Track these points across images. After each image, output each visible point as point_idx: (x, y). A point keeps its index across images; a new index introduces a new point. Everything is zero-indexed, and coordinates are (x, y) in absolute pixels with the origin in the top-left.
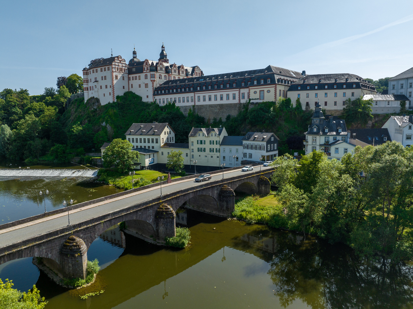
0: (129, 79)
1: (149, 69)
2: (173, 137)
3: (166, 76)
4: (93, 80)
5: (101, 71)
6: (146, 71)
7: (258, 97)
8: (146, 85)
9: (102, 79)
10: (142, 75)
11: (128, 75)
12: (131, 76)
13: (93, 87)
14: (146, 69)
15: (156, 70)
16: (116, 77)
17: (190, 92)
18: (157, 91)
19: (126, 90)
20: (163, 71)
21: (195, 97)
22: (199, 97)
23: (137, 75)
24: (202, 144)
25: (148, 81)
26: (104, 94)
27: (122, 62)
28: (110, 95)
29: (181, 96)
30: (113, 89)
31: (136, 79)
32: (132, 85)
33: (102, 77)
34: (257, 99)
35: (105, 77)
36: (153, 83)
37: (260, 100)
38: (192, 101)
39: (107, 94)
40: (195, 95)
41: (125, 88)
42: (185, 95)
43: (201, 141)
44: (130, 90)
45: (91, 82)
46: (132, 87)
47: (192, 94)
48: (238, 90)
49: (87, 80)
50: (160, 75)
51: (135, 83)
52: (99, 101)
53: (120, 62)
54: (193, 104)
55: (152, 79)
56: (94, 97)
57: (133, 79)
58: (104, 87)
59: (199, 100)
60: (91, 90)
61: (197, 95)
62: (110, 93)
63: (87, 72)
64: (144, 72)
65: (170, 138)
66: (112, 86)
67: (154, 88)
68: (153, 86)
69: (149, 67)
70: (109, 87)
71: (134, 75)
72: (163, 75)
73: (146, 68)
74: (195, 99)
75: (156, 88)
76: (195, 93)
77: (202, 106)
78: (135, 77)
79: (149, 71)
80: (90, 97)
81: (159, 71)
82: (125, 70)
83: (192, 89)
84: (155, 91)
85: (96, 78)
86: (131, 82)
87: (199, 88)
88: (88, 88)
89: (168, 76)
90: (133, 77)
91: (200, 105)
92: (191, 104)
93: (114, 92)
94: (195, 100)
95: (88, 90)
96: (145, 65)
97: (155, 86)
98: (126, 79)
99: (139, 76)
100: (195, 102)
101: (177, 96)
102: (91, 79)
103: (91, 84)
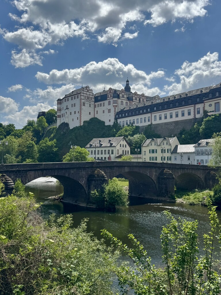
0: (95, 106)
1: (112, 96)
2: (128, 151)
3: (128, 103)
4: (65, 108)
5: (72, 99)
6: (109, 98)
7: (214, 110)
8: (109, 111)
9: (72, 107)
10: (106, 102)
11: (95, 103)
12: (96, 104)
13: (64, 114)
14: (109, 97)
15: (118, 97)
16: (83, 104)
17: (147, 113)
18: (118, 115)
19: (92, 116)
20: (125, 98)
21: (151, 117)
22: (155, 116)
23: (102, 102)
24: (154, 153)
25: (111, 107)
26: (73, 119)
27: (89, 91)
28: (78, 119)
29: (139, 117)
30: (81, 115)
31: (100, 106)
32: (97, 111)
33: (72, 104)
34: (213, 111)
35: (75, 104)
36: (115, 109)
37: (215, 112)
38: (149, 121)
39: (75, 119)
40: (151, 115)
41: (91, 114)
42: (143, 116)
43: (153, 150)
44: (95, 117)
45: (63, 110)
46: (97, 113)
47: (149, 115)
48: (193, 105)
49: (60, 109)
50: (121, 101)
51: (100, 109)
52: (69, 125)
53: (88, 92)
54: (149, 123)
55: (114, 105)
56: (64, 122)
57: (98, 107)
58: (73, 113)
59: (155, 120)
60: (62, 117)
61: (153, 115)
62: (78, 118)
63: (60, 102)
64: (108, 99)
65: (126, 151)
66: (79, 112)
67: (116, 113)
68: (115, 111)
69: (112, 94)
70: (77, 112)
71: (99, 103)
72: (124, 102)
73: (109, 95)
74: (151, 118)
75: (117, 113)
76: (152, 113)
77: (158, 124)
78: (100, 104)
79: (112, 98)
80: (61, 123)
81: (121, 98)
82: (92, 99)
83: (149, 110)
84: (117, 115)
85: (67, 106)
86: (96, 109)
87: (155, 109)
88: (60, 116)
89: (130, 103)
90: (98, 104)
91: (156, 124)
92: (147, 123)
93: (81, 116)
94: (151, 120)
95: (60, 117)
96: (109, 93)
97: (117, 111)
98: (92, 106)
99: (104, 103)
100: (151, 121)
101: (135, 118)
102: (63, 108)
103: (63, 112)
